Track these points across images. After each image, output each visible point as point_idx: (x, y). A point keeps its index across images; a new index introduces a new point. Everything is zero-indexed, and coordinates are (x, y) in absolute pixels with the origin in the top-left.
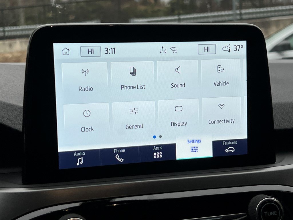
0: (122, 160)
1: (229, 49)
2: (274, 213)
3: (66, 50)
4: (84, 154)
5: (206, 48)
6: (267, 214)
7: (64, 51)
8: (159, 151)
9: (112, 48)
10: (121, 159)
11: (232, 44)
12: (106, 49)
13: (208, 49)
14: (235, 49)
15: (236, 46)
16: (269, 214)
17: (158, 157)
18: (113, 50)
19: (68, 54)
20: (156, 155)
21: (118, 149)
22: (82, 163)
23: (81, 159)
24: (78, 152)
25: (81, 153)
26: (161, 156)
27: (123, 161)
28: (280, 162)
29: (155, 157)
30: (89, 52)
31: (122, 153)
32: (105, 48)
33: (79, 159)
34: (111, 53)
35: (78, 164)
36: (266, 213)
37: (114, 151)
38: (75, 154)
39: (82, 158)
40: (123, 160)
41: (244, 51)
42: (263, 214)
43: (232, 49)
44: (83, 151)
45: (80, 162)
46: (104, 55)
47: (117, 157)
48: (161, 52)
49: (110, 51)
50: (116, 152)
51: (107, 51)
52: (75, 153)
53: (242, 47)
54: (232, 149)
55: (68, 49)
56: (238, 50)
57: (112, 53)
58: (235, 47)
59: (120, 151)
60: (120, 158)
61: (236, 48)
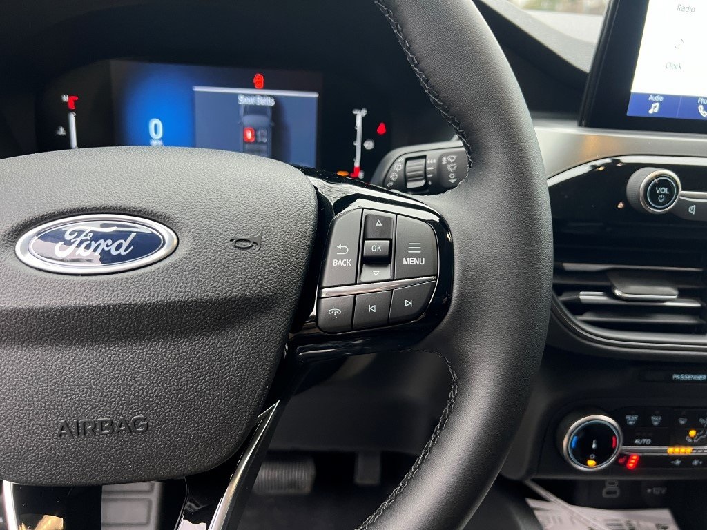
4: (661, 99)
21: (704, 98)
22: (656, 110)
25: (658, 97)
33: (653, 105)
35: (651, 112)
37: (698, 100)
38: (651, 98)
39: (658, 104)
47: (701, 108)
50: (700, 102)
59: (704, 101)
60: (703, 111)
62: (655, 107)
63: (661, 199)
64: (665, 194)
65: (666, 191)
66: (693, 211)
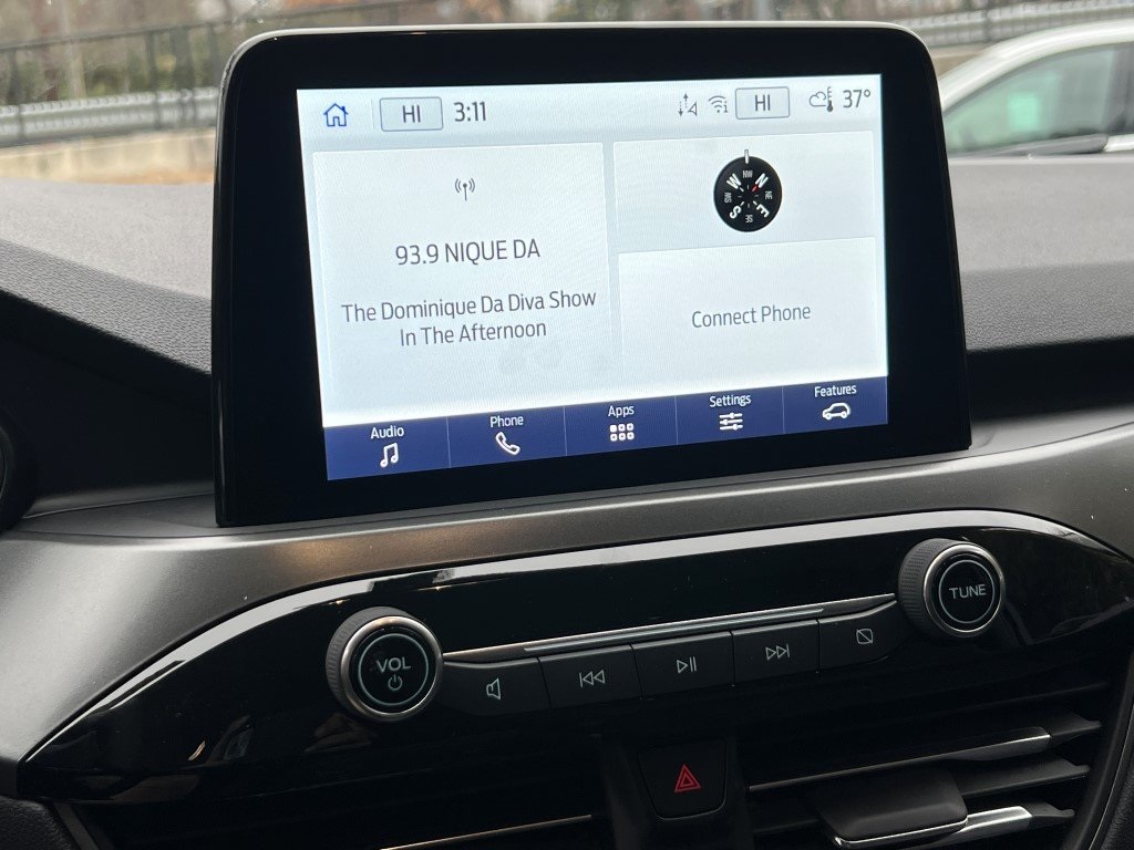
0: (514, 450)
1: (830, 102)
2: (979, 591)
3: (337, 112)
4: (400, 432)
5: (760, 99)
6: (957, 592)
7: (331, 114)
8: (624, 420)
9: (475, 104)
10: (514, 446)
11: (840, 84)
12: (459, 107)
13: (765, 103)
14: (848, 102)
15: (849, 92)
16: (964, 593)
17: (622, 437)
18: (480, 108)
19: (342, 122)
20: (618, 433)
21: (503, 415)
22: (395, 459)
23: (393, 448)
24: (382, 426)
25: (391, 429)
26: (631, 436)
27: (519, 454)
28: (985, 445)
29: (613, 438)
30: (407, 116)
31: (515, 427)
32: (456, 104)
33: (386, 449)
34: (473, 118)
35: (384, 463)
36: (954, 590)
37: (492, 423)
38: (374, 434)
39: (395, 445)
40: (518, 448)
41: (872, 107)
42: (947, 595)
43: (839, 100)
44: (397, 424)
45: (390, 459)
46: (451, 127)
47: (501, 439)
48: (681, 113)
49: (470, 114)
50: (496, 425)
51: (461, 111)
52: (374, 429)
53: (868, 93)
54: (842, 409)
55: (343, 109)
56: (854, 104)
57: (477, 119)
58: (847, 95)
59: (508, 422)
60: (509, 443)
61: (849, 98)
62: (391, 453)
63: (395, 685)
64: (401, 673)
65: (402, 664)
66: (496, 692)
